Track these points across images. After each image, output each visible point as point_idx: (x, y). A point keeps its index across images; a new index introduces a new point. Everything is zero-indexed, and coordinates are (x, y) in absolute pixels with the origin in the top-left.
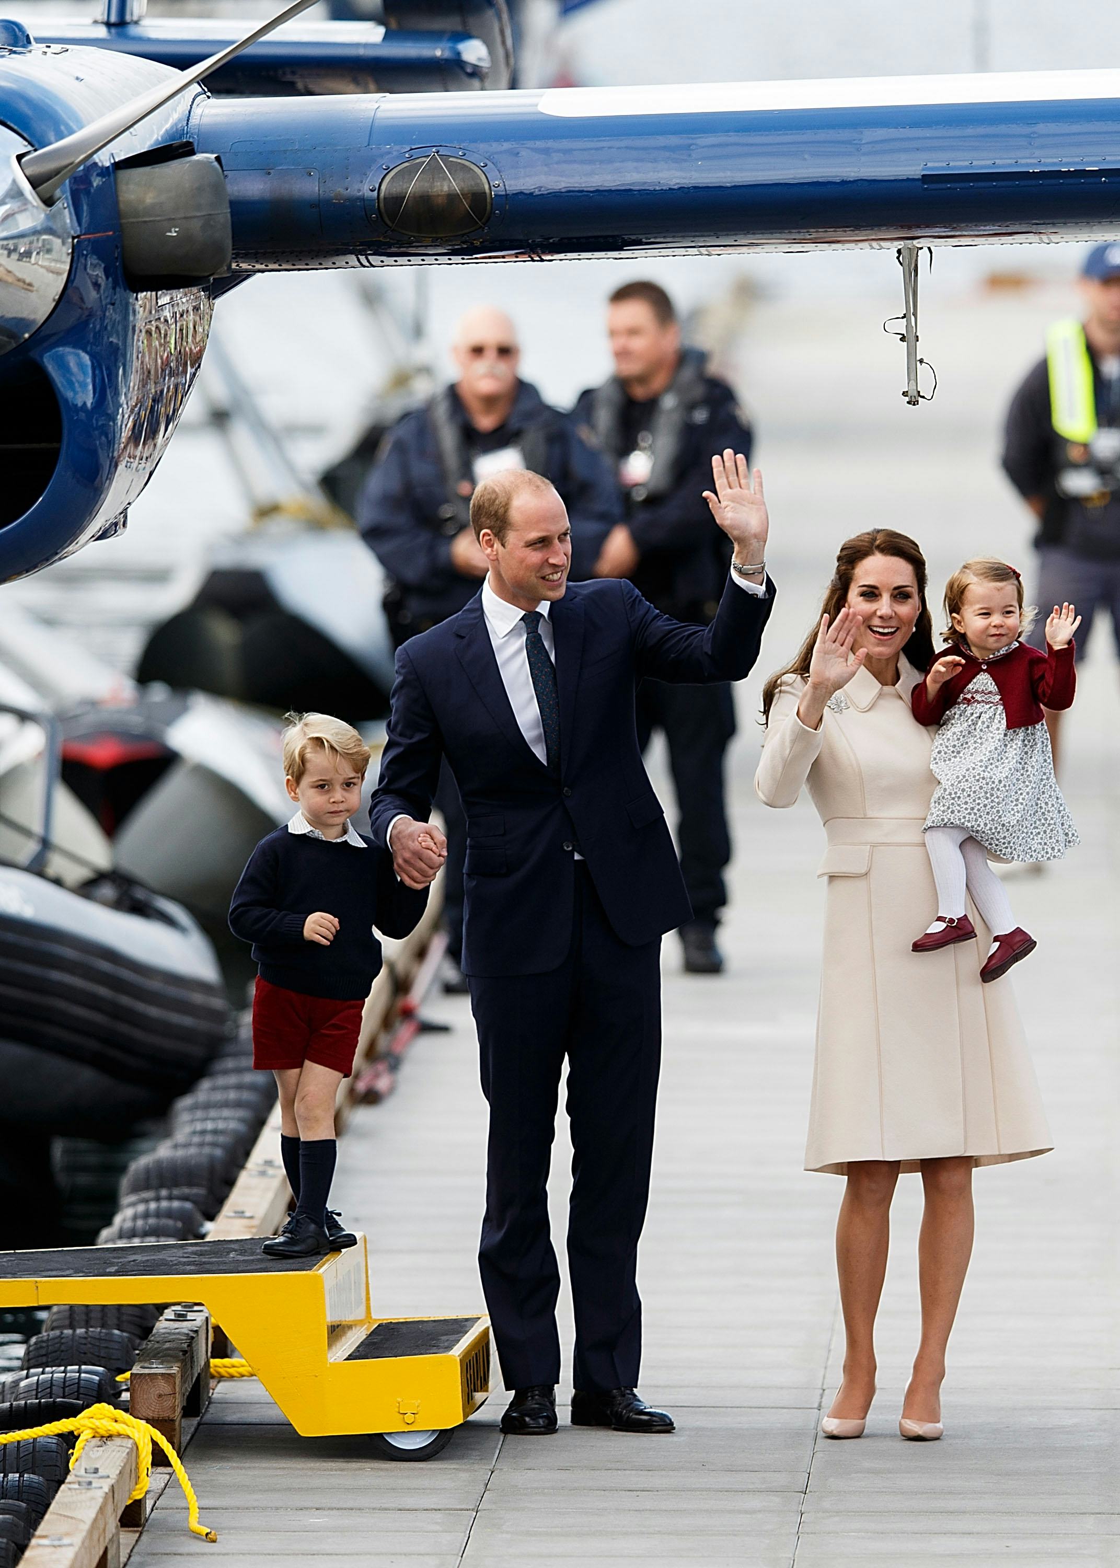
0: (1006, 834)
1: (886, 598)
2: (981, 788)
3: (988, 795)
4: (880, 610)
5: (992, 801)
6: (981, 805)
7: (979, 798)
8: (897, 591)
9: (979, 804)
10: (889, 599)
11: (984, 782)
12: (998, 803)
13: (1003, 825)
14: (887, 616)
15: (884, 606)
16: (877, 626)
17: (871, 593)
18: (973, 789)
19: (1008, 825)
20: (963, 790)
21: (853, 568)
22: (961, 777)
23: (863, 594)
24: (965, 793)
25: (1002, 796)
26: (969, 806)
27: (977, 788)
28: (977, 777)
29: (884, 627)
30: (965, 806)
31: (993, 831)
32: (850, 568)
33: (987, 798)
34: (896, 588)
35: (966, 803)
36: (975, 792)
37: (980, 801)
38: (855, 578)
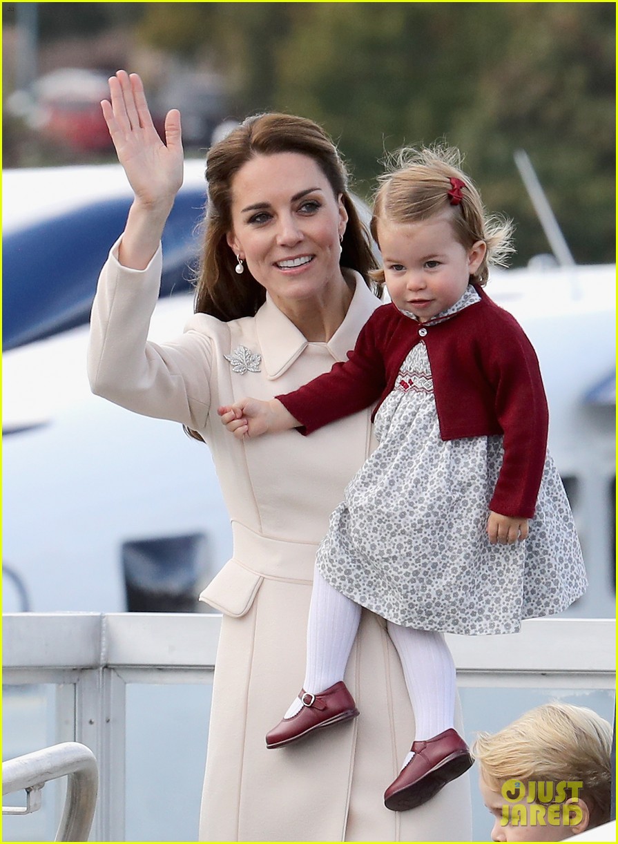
0: (472, 600)
1: (284, 216)
2: (425, 541)
3: (437, 549)
4: (281, 235)
5: (444, 557)
6: (429, 566)
7: (425, 556)
8: (298, 203)
9: (425, 565)
10: (289, 215)
11: (429, 531)
12: (453, 558)
13: (465, 588)
14: (291, 243)
15: (286, 227)
16: (282, 260)
17: (263, 215)
18: (414, 544)
19: (471, 586)
20: (400, 546)
21: (229, 186)
22: (394, 527)
23: (252, 220)
24: (402, 551)
25: (456, 546)
26: (412, 568)
27: (420, 541)
28: (418, 526)
29: (293, 259)
30: (404, 571)
31: (453, 599)
32: (225, 186)
33: (436, 554)
34: (295, 198)
35: (406, 565)
36: (417, 548)
37: (426, 560)
38: (234, 199)
